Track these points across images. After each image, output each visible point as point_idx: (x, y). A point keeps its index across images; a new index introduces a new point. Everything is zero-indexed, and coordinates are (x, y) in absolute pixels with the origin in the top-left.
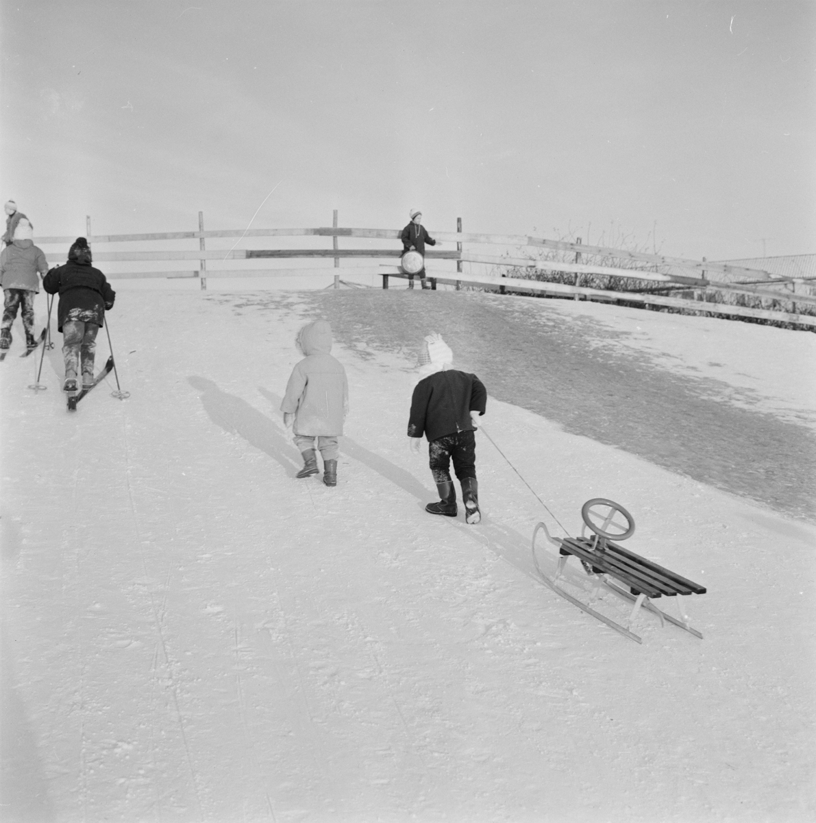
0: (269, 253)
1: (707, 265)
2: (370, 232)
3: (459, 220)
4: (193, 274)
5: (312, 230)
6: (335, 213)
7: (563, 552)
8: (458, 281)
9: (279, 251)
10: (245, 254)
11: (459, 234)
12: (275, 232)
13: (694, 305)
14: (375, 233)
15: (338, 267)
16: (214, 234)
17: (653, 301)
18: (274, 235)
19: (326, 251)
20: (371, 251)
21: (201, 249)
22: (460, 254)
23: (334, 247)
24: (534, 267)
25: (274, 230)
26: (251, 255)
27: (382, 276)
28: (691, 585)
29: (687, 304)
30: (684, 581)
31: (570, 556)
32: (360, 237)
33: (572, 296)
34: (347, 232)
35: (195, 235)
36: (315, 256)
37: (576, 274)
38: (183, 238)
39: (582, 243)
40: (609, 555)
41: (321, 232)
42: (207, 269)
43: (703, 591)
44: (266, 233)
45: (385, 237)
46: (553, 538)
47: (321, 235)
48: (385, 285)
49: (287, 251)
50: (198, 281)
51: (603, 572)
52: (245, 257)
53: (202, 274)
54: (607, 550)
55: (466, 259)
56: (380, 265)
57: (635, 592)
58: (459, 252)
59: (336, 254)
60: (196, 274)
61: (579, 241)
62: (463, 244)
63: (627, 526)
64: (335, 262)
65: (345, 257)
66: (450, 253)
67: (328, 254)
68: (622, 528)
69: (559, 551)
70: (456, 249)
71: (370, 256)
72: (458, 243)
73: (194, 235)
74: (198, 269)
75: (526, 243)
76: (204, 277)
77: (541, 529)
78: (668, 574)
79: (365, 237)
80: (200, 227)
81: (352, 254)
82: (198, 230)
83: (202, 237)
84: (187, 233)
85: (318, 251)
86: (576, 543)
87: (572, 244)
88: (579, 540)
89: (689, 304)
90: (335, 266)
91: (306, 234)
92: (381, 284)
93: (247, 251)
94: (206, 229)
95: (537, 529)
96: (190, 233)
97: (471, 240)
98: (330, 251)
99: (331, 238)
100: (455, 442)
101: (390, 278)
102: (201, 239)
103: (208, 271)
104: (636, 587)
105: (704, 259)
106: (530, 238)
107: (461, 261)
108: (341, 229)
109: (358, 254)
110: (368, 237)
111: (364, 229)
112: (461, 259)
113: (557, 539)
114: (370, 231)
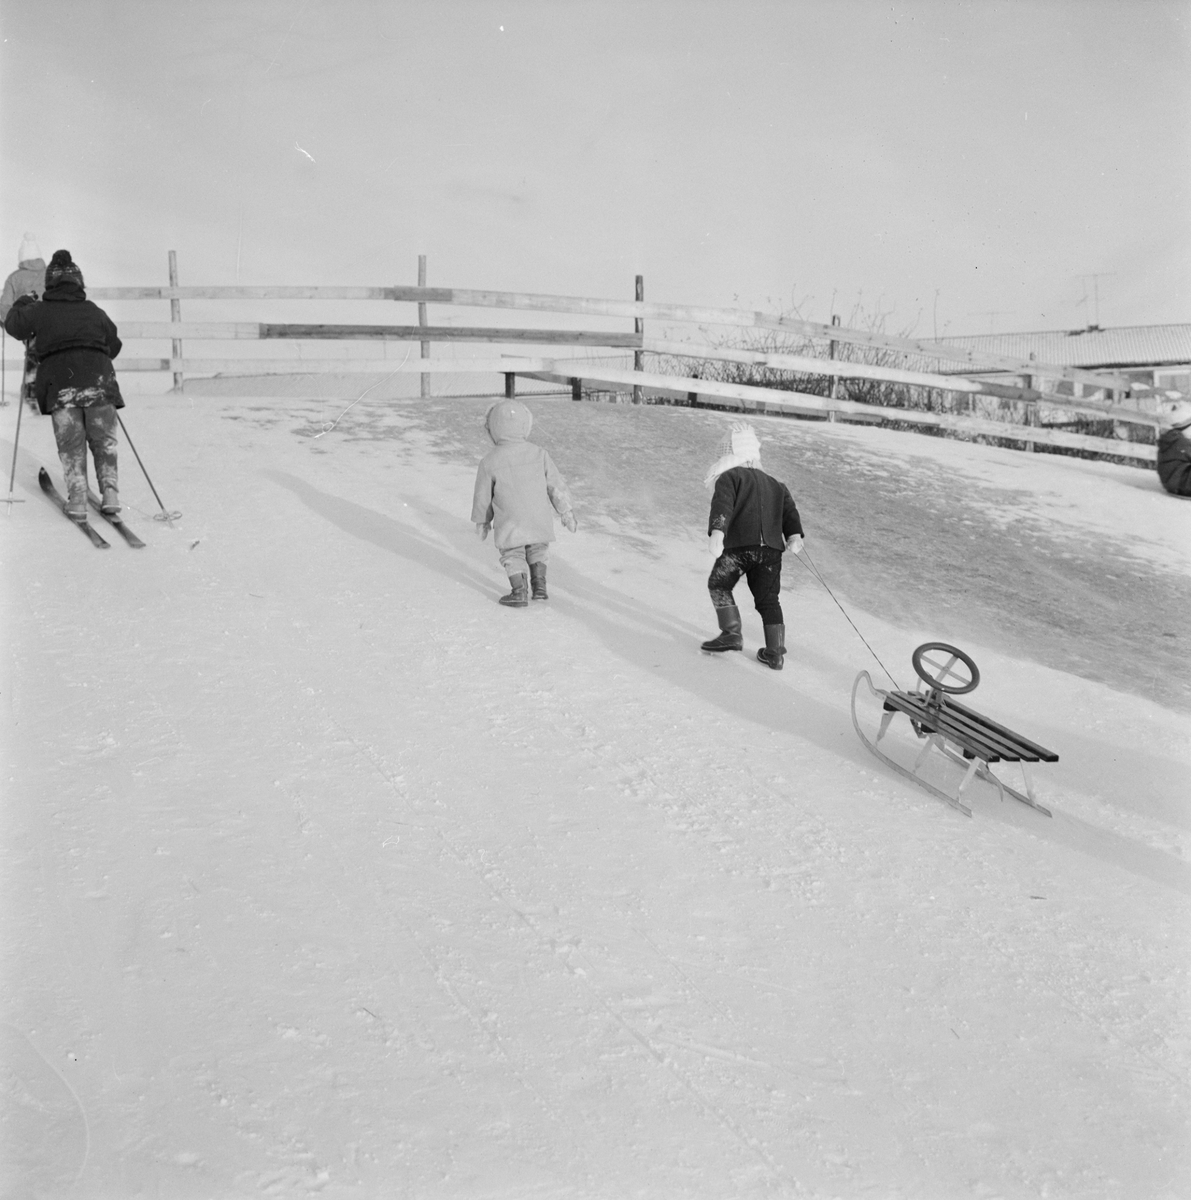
0: (303, 330)
1: (1037, 368)
2: (485, 297)
3: (639, 280)
4: (158, 365)
5: (380, 289)
6: (422, 260)
7: (887, 707)
8: (635, 386)
9: (321, 326)
10: (257, 331)
11: (638, 303)
12: (314, 292)
13: (1016, 431)
14: (494, 299)
15: (428, 357)
16: (199, 293)
17: (954, 425)
18: (311, 297)
19: (407, 328)
20: (488, 330)
21: (173, 319)
22: (641, 339)
23: (421, 323)
24: (765, 364)
25: (311, 288)
26: (269, 332)
27: (504, 375)
28: (1041, 751)
29: (1006, 430)
30: (1033, 746)
31: (897, 713)
32: (468, 304)
33: (825, 415)
34: (443, 296)
35: (163, 293)
36: (387, 337)
37: (832, 377)
38: (140, 297)
39: (842, 326)
40: (945, 713)
41: (397, 294)
42: (185, 356)
43: (1054, 758)
44: (298, 293)
45: (513, 306)
46: (878, 690)
47: (397, 298)
48: (509, 392)
49: (336, 326)
50: (168, 377)
51: (934, 732)
52: (257, 336)
53: (175, 366)
54: (945, 708)
55: (651, 349)
56: (503, 356)
57: (968, 755)
58: (639, 334)
59: (424, 334)
60: (165, 364)
61: (836, 321)
62: (645, 321)
63: (969, 678)
64: (422, 348)
65: (440, 340)
66: (625, 336)
67: (410, 334)
68: (963, 680)
69: (882, 705)
70: (632, 330)
71: (485, 339)
72: (636, 320)
73: (160, 292)
74: (168, 355)
75: (752, 323)
76: (179, 370)
77: (864, 680)
78: (1015, 737)
79: (476, 305)
80: (171, 278)
81: (453, 335)
82: (166, 283)
83: (175, 297)
84: (146, 289)
85: (393, 327)
86: (906, 698)
87: (826, 327)
88: (910, 694)
89: (1009, 431)
90: (423, 356)
91: (370, 297)
92: (502, 389)
93: (261, 326)
94: (181, 282)
95: (858, 680)
96: (153, 289)
97: (660, 316)
98: (412, 328)
99: (414, 306)
100: (759, 560)
101: (517, 378)
102: (172, 301)
103: (187, 360)
104: (970, 749)
105: (1032, 356)
106: (758, 315)
107: (642, 352)
108: (433, 289)
109: (465, 335)
110: (482, 305)
111: (473, 291)
112: (641, 349)
113: (882, 692)
114: (485, 294)
